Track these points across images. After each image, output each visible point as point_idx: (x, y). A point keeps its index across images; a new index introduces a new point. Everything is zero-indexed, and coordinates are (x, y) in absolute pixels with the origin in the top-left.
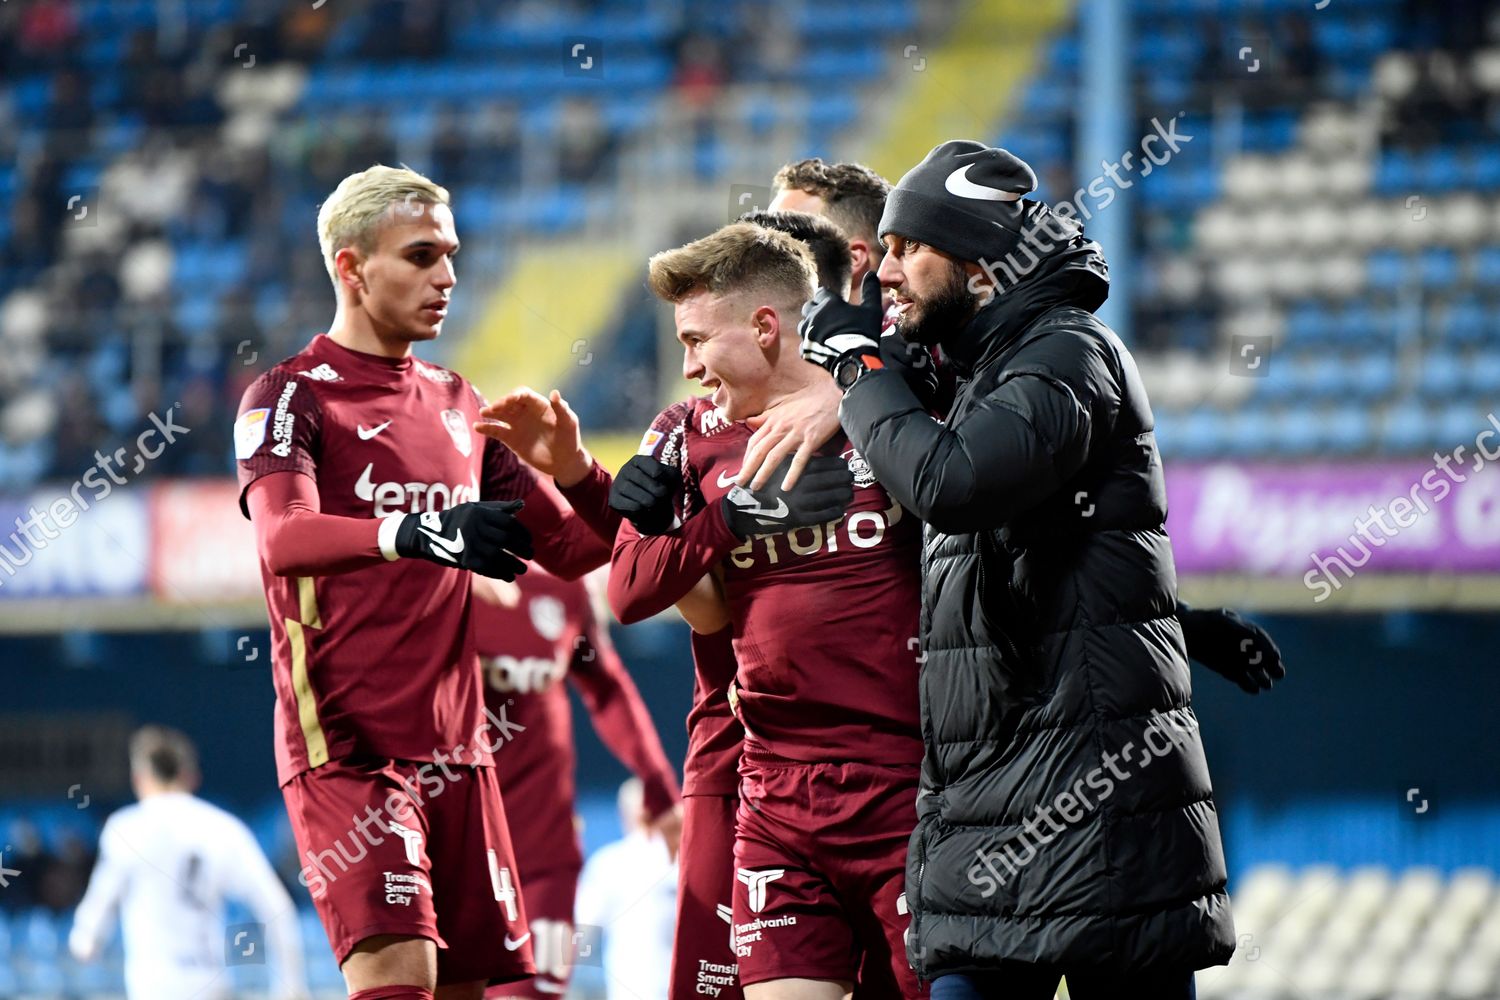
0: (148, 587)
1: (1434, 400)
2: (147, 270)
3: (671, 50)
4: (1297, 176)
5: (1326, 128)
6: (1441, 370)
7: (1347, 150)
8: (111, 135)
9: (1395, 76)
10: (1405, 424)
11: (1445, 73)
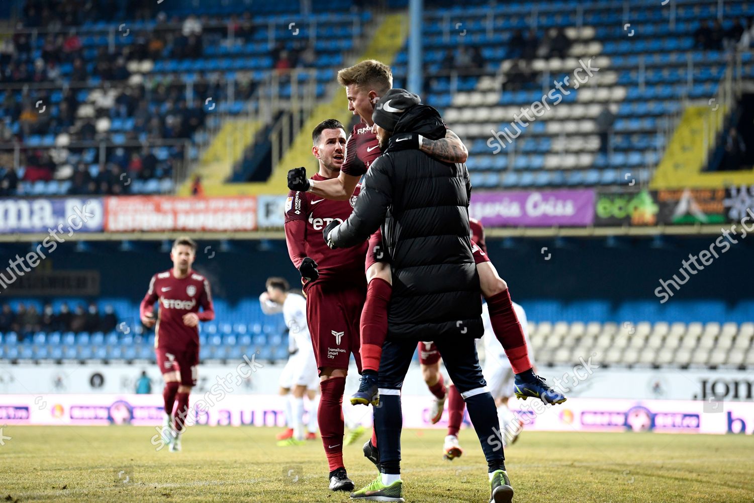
0: (102, 229)
1: (519, 171)
2: (103, 125)
3: (274, 55)
4: (476, 98)
5: (486, 83)
6: (522, 162)
7: (491, 90)
8: (92, 82)
9: (506, 66)
10: (510, 178)
11: (522, 65)
